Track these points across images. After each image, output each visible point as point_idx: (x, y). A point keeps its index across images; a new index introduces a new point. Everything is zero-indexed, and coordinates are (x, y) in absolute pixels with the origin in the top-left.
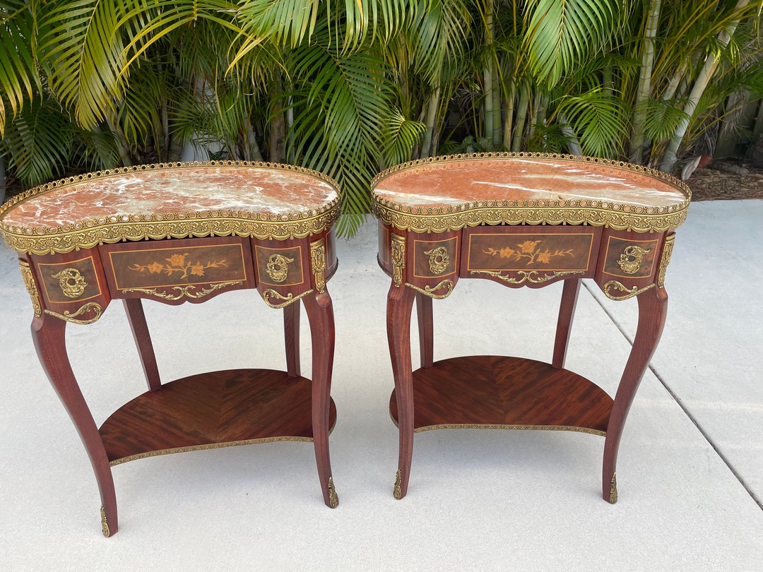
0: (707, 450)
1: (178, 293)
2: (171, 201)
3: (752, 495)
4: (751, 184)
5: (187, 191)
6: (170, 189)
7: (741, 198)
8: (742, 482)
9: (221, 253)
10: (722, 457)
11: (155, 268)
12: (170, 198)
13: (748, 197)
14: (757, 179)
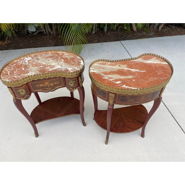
0: (163, 106)
1: (47, 90)
2: (41, 67)
3: (172, 116)
4: (175, 31)
5: (44, 62)
6: (39, 62)
7: (173, 35)
8: (170, 113)
9: (57, 81)
10: (166, 107)
11: (41, 85)
12: (41, 66)
13: (174, 35)
14: (177, 29)
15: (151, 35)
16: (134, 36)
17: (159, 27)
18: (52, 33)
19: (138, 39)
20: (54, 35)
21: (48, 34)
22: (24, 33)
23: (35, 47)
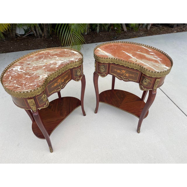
4: (163, 30)
9: (66, 75)
13: (162, 34)
14: (164, 28)
15: (141, 34)
16: (125, 36)
17: (147, 27)
18: (43, 35)
19: (130, 38)
20: (46, 37)
21: (39, 37)
22: (12, 35)
23: (27, 50)
